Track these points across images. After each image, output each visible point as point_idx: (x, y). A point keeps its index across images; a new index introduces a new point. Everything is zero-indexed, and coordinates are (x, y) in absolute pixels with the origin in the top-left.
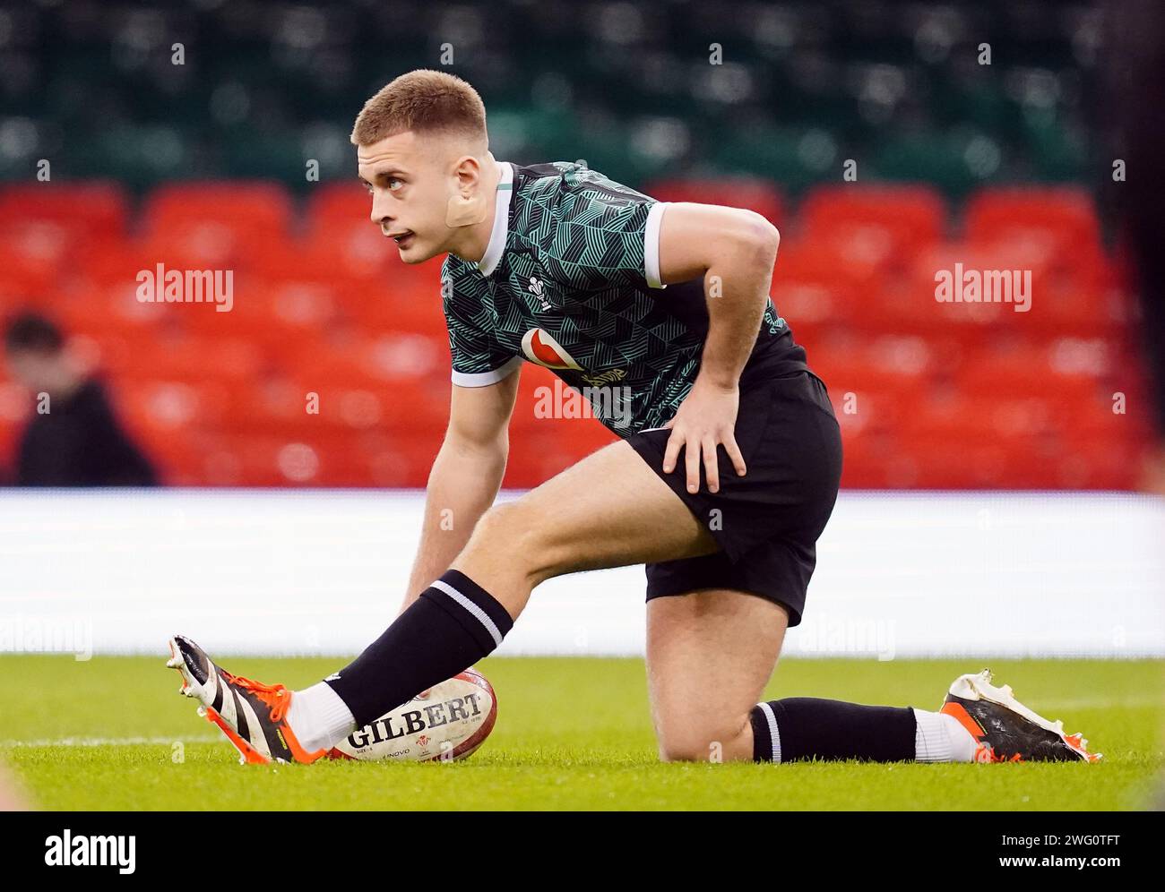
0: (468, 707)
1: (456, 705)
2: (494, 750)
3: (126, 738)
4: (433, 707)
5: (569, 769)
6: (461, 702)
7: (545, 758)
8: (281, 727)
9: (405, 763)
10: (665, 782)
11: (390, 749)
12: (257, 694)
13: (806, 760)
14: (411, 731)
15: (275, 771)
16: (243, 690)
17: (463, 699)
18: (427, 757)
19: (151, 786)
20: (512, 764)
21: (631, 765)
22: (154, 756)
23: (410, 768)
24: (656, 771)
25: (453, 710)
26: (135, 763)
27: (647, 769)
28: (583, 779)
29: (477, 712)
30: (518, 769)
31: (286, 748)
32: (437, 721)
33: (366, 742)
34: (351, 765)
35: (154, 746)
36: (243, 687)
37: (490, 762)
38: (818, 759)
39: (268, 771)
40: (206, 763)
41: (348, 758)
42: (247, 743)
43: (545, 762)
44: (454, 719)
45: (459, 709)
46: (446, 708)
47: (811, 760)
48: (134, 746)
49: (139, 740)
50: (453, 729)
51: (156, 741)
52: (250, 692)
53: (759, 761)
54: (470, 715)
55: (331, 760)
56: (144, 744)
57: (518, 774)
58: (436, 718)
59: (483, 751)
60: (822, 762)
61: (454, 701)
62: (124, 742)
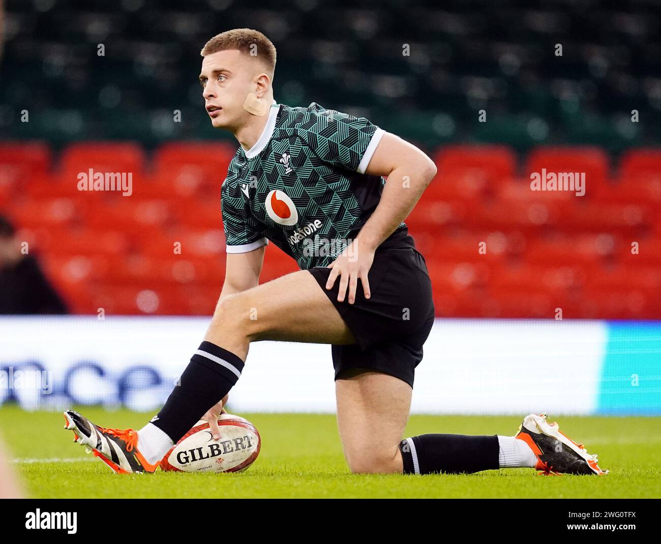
0: (245, 443)
1: (239, 441)
2: (258, 466)
3: (49, 459)
4: (226, 442)
5: (300, 477)
6: (241, 439)
7: (287, 471)
8: (135, 453)
9: (208, 474)
10: (356, 485)
11: (201, 465)
12: (119, 436)
13: (436, 473)
14: (213, 455)
15: (133, 478)
16: (111, 436)
17: (243, 438)
18: (220, 471)
19: (63, 486)
20: (269, 475)
21: (336, 475)
22: (65, 469)
23: (210, 476)
24: (351, 479)
25: (237, 444)
26: (54, 473)
27: (345, 477)
28: (309, 484)
29: (250, 446)
30: (272, 478)
31: (140, 465)
32: (228, 450)
33: (187, 461)
34: (178, 474)
35: (65, 463)
36: (111, 434)
37: (256, 473)
38: (443, 473)
39: (129, 478)
40: (94, 473)
41: (176, 470)
42: (118, 465)
43: (288, 473)
44: (238, 449)
45: (241, 443)
46: (233, 443)
47: (439, 473)
48: (53, 464)
49: (56, 460)
50: (237, 455)
51: (66, 460)
52: (115, 436)
53: (410, 473)
54: (247, 447)
55: (165, 471)
56: (59, 462)
57: (272, 480)
58: (227, 448)
59: (252, 468)
60: (445, 474)
61: (238, 439)
62: (47, 461)
